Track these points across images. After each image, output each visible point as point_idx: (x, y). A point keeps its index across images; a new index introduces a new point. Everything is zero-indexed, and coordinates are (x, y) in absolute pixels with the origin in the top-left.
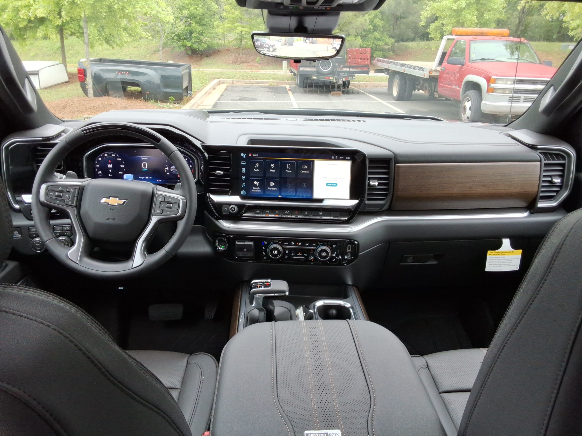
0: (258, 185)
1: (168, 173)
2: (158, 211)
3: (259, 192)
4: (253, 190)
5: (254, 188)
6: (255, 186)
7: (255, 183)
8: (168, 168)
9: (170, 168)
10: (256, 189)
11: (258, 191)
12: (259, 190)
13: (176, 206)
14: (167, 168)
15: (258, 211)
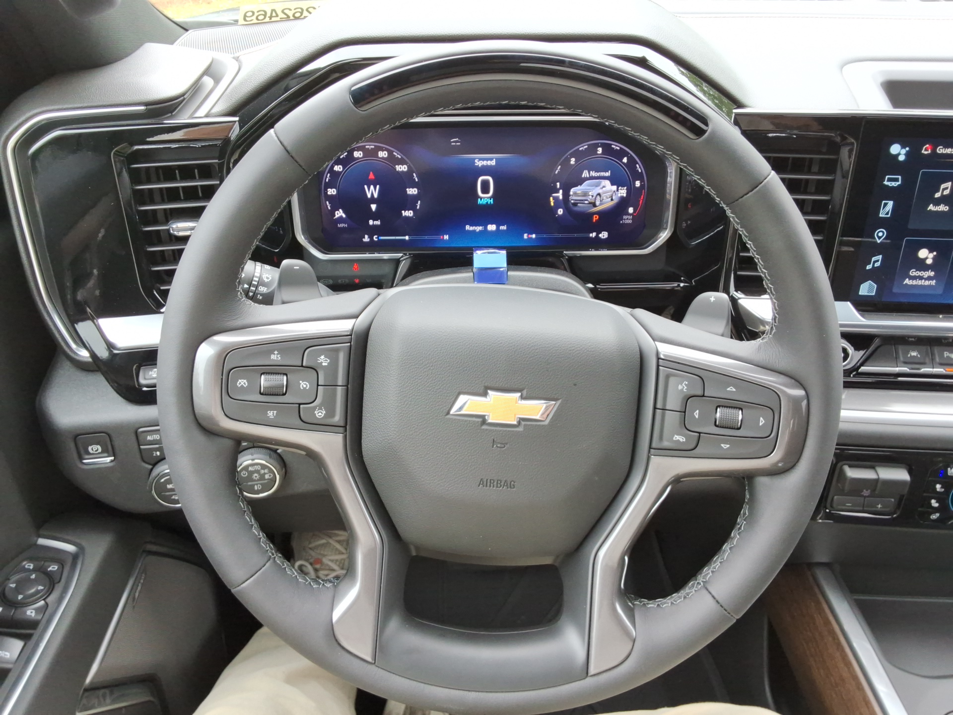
0: (929, 261)
1: (560, 212)
2: (677, 438)
3: (930, 286)
4: (907, 281)
5: (913, 273)
6: (921, 265)
7: (923, 253)
8: (560, 195)
9: (566, 195)
10: (921, 278)
11: (927, 283)
12: (929, 278)
13: (762, 421)
14: (557, 192)
15: (914, 354)
